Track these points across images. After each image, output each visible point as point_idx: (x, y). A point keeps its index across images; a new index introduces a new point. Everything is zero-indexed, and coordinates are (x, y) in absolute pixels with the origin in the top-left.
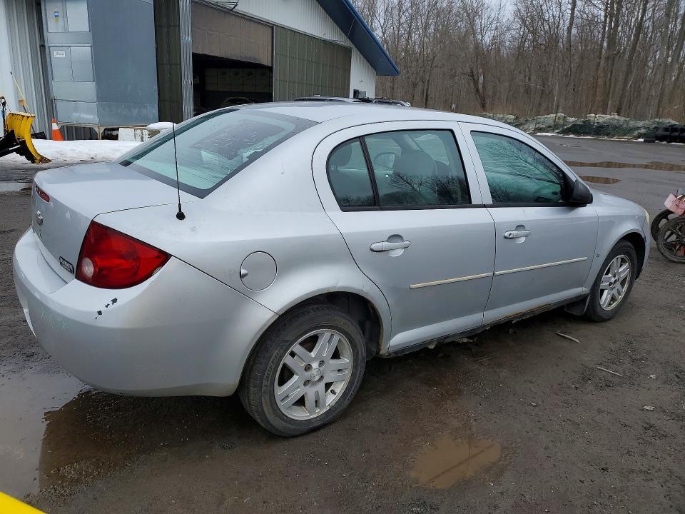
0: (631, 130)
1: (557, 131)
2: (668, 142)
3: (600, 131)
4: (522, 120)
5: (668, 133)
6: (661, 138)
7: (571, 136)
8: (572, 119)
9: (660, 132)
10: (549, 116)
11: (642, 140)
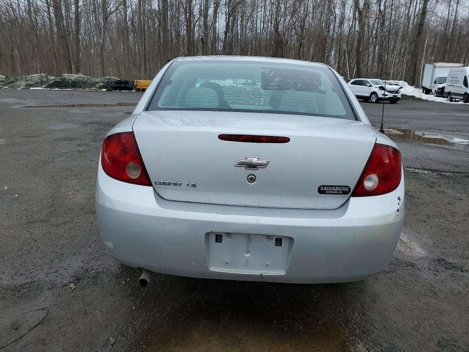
0: (94, 84)
1: (44, 86)
2: (120, 90)
3: (75, 85)
4: (12, 79)
5: (118, 85)
6: (115, 88)
7: (56, 89)
8: (52, 78)
9: (114, 85)
10: (33, 75)
11: (105, 90)
